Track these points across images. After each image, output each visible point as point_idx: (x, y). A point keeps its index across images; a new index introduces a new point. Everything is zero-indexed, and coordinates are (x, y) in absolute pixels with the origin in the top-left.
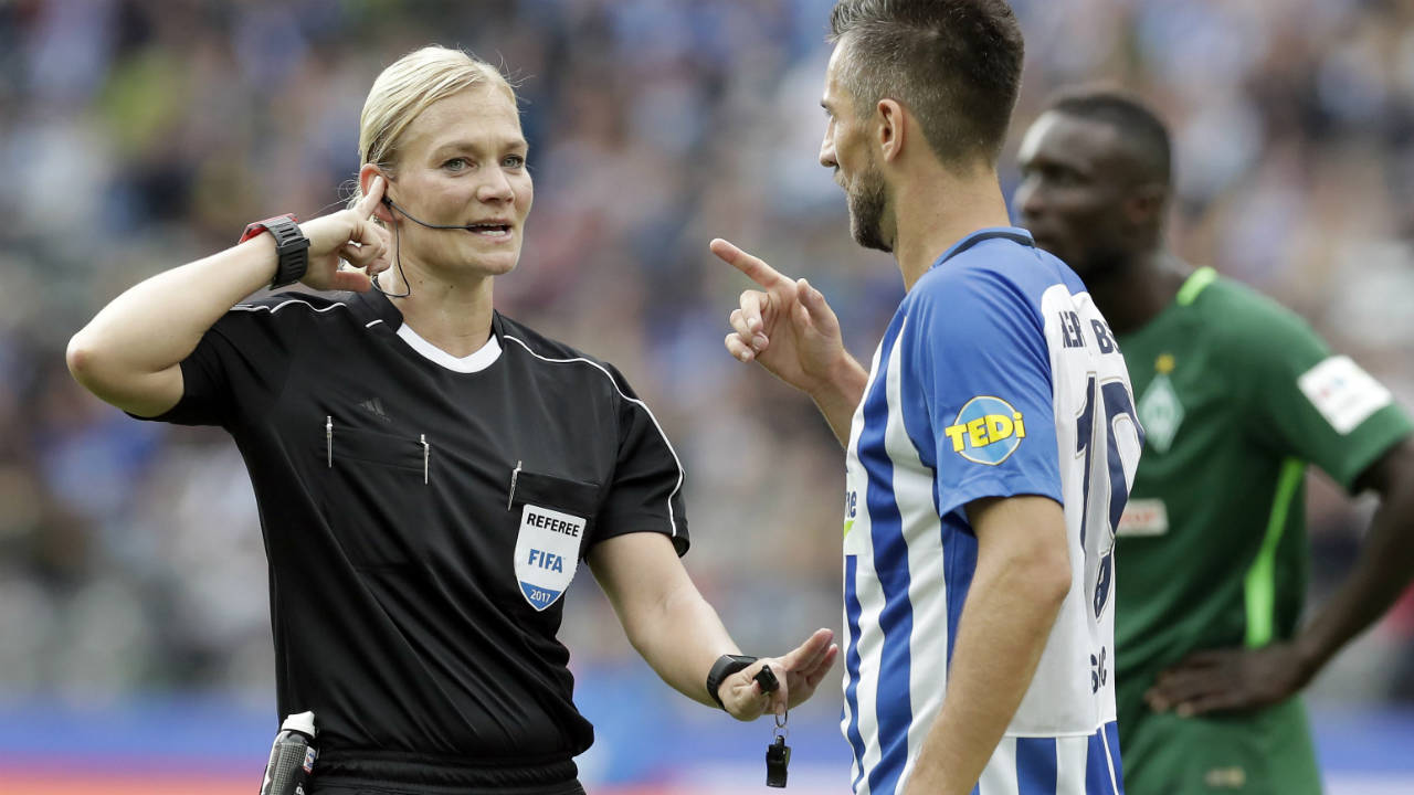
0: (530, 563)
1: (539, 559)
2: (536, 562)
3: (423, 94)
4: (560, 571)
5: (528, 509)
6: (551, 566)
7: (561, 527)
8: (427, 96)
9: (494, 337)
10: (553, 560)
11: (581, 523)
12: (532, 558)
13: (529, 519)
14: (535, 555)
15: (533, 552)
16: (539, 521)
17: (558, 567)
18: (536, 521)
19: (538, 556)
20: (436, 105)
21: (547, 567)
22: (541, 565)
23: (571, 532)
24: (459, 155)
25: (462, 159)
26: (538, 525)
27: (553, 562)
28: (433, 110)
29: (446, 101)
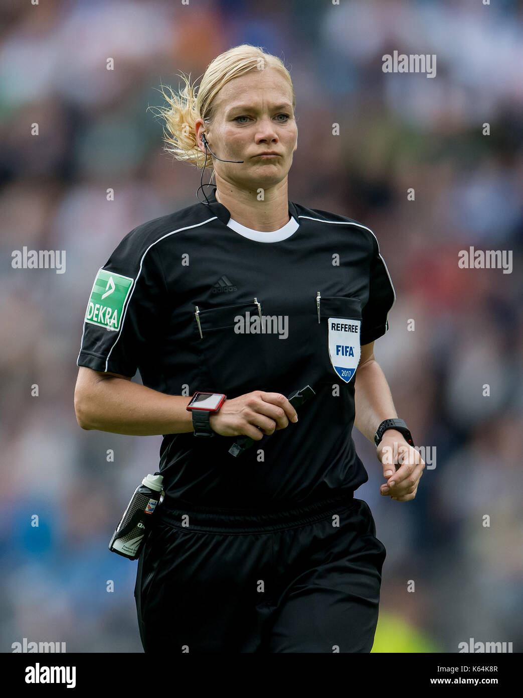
0: (338, 354)
1: (341, 351)
2: (340, 353)
3: (225, 75)
4: (353, 356)
5: (331, 321)
6: (348, 354)
7: (349, 328)
8: (227, 76)
9: (292, 218)
10: (348, 350)
11: (358, 323)
12: (338, 351)
13: (332, 327)
14: (339, 348)
15: (338, 347)
16: (337, 327)
17: (352, 354)
18: (336, 327)
19: (340, 349)
20: (232, 82)
21: (346, 355)
22: (343, 355)
23: (354, 330)
24: (244, 114)
25: (246, 116)
26: (337, 330)
27: (348, 351)
28: (230, 85)
29: (237, 79)
